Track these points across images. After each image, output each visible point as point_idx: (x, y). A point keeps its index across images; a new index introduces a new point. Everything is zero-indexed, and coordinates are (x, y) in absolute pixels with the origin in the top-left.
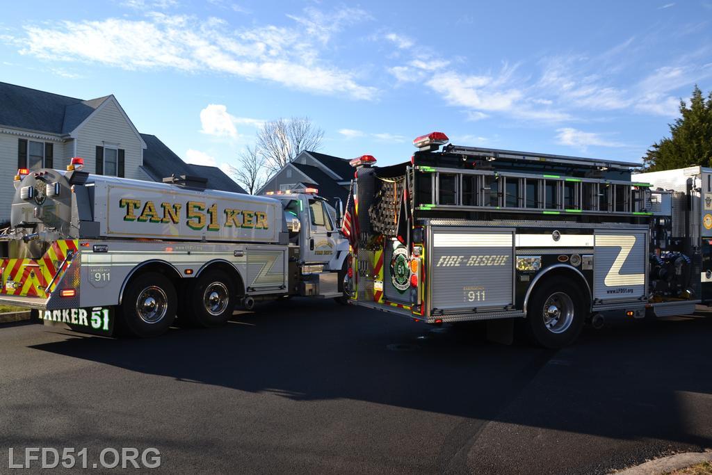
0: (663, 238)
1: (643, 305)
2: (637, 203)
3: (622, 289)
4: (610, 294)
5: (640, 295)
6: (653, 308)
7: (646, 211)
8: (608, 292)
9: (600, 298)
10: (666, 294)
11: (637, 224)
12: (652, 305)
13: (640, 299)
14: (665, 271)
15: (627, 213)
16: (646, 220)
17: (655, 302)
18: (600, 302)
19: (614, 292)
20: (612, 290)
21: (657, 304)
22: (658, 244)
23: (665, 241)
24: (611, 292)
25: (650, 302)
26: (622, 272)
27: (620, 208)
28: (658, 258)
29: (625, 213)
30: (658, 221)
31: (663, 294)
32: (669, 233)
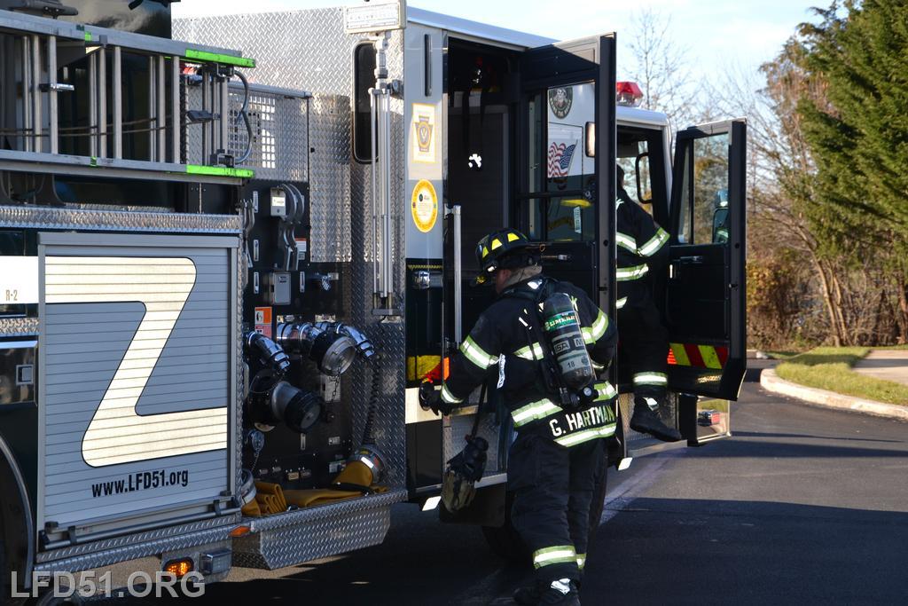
0: (281, 265)
1: (223, 528)
2: (193, 130)
3: (147, 476)
4: (103, 498)
5: (212, 493)
6: (256, 535)
7: (228, 162)
8: (96, 491)
9: (64, 519)
10: (293, 476)
11: (196, 211)
12: (253, 526)
13: (212, 508)
14: (294, 392)
15: (162, 165)
16: (226, 198)
17: (265, 513)
18: (66, 535)
19: (120, 488)
20: (111, 483)
21: (271, 520)
22: (266, 288)
23: (288, 277)
24: (108, 490)
25: (247, 515)
26: (147, 405)
27: (136, 148)
28: (269, 343)
29: (155, 166)
30: (265, 202)
31: (286, 476)
32: (301, 245)
